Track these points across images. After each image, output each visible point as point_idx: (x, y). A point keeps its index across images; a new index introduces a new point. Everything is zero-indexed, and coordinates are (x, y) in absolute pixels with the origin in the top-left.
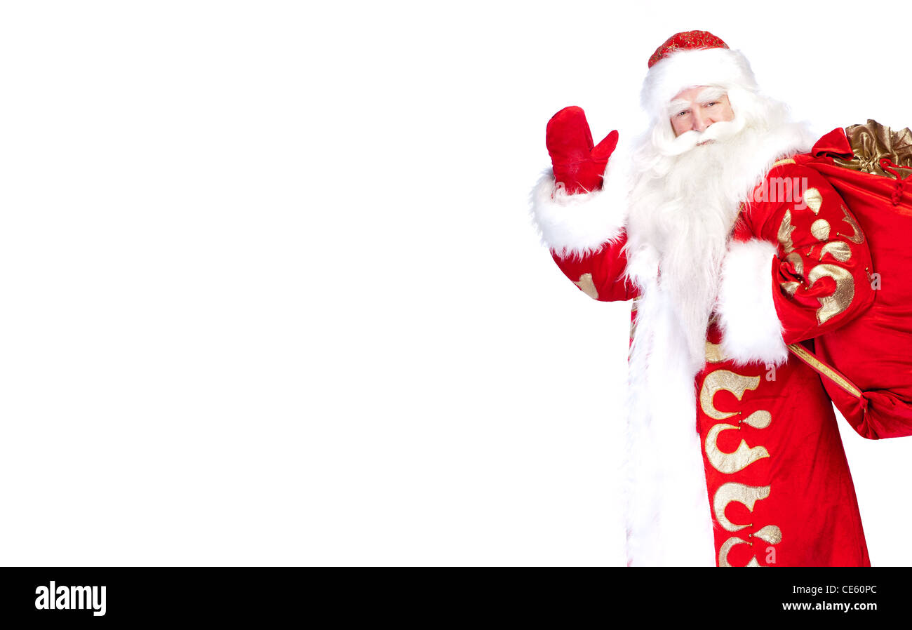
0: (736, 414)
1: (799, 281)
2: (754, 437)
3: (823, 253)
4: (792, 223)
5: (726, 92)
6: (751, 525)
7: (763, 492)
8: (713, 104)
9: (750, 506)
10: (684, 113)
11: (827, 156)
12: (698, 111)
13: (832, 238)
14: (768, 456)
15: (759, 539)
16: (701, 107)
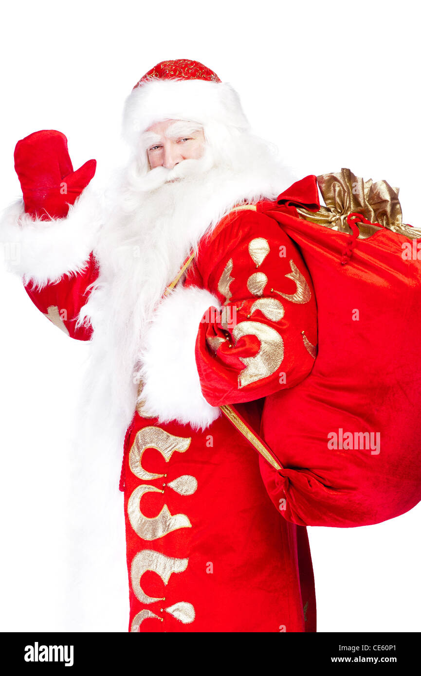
0: (161, 476)
1: (225, 337)
2: (178, 504)
3: (253, 310)
4: (232, 275)
5: (203, 129)
6: (164, 599)
7: (181, 565)
8: (186, 139)
9: (166, 579)
10: (157, 147)
11: (290, 205)
12: (168, 147)
13: (267, 294)
14: (190, 526)
15: (170, 616)
16: (172, 142)
